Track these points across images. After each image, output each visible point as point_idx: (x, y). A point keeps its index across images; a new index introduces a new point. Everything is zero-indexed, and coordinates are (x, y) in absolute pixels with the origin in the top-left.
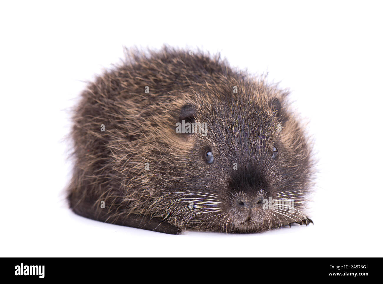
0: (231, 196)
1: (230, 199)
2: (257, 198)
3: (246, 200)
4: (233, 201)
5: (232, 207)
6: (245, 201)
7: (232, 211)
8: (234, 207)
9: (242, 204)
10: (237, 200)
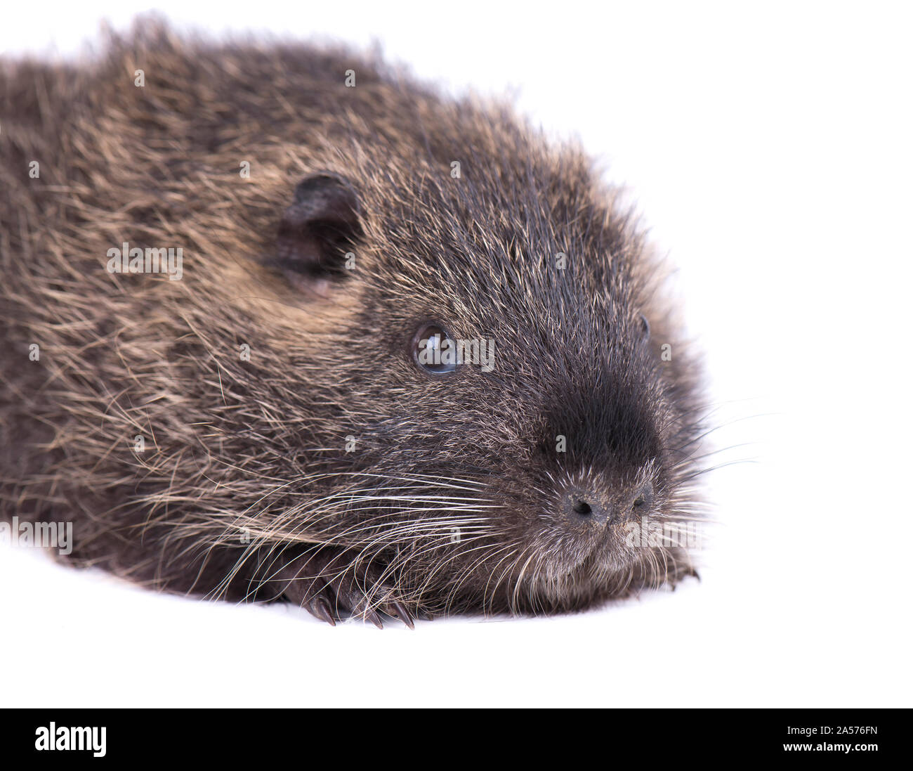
0: (547, 485)
1: (544, 496)
2: (636, 491)
3: (604, 499)
4: (555, 502)
5: (548, 521)
6: (599, 498)
7: (546, 534)
8: (554, 524)
9: (585, 510)
10: (570, 497)
